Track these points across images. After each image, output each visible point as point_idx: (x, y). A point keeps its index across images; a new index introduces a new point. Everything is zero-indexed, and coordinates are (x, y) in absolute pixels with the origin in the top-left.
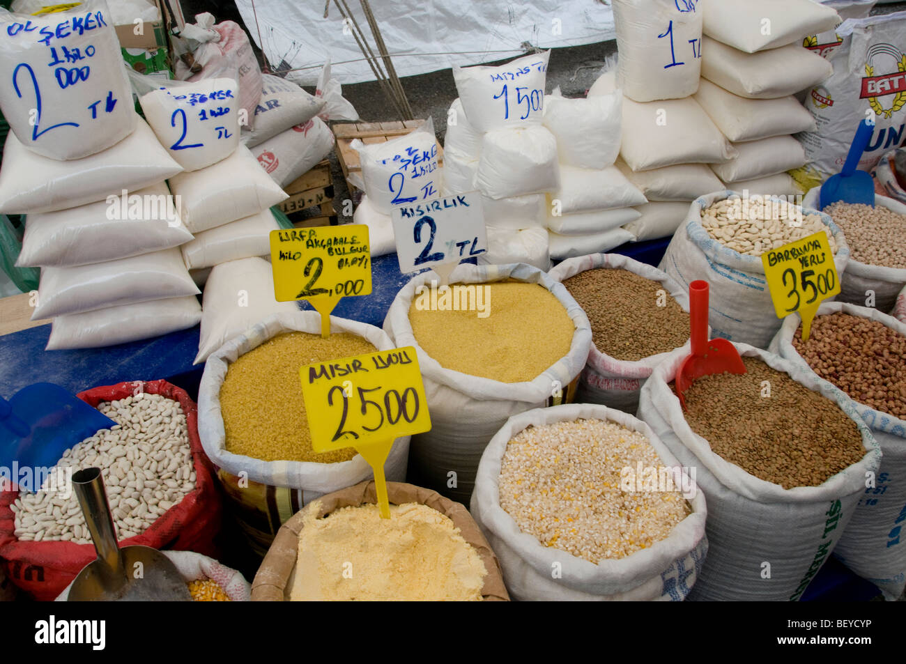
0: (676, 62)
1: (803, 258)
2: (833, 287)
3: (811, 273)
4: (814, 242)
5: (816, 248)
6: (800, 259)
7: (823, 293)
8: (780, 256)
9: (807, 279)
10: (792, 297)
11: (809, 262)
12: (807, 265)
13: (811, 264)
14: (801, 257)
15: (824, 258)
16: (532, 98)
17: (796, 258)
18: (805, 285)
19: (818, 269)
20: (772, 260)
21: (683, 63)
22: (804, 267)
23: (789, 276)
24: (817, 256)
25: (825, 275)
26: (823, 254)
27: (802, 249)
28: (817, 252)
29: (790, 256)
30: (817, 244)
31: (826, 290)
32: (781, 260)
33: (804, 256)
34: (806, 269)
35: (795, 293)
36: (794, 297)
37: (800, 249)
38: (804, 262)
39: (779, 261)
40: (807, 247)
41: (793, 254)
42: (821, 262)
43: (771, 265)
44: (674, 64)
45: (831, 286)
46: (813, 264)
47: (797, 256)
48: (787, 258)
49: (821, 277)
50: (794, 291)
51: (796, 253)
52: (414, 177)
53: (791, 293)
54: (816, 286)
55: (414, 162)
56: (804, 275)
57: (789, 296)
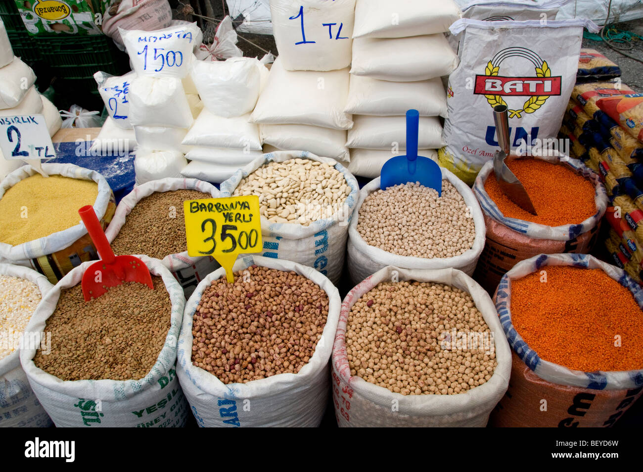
0: (306, 41)
1: (228, 213)
2: (255, 246)
3: (235, 228)
4: (243, 203)
5: (244, 208)
6: (224, 214)
7: (242, 248)
8: (203, 206)
9: (228, 232)
10: (208, 242)
11: (234, 218)
12: (231, 220)
13: (236, 221)
14: (226, 212)
15: (251, 219)
16: (167, 57)
17: (220, 212)
18: (224, 236)
19: (241, 226)
20: (194, 208)
21: (314, 42)
22: (228, 221)
23: (209, 226)
24: (244, 216)
25: (248, 233)
26: (251, 215)
27: (229, 206)
28: (246, 212)
29: (214, 208)
30: (246, 205)
31: (247, 246)
32: (204, 210)
33: (230, 212)
34: (228, 223)
35: (212, 240)
36: (210, 244)
37: (226, 205)
38: (228, 217)
39: (201, 211)
40: (234, 206)
41: (217, 208)
42: (248, 222)
43: (191, 211)
44: (305, 42)
45: (253, 244)
46: (238, 221)
47: (222, 210)
48: (210, 210)
49: (244, 234)
50: (212, 238)
51: (221, 207)
52: (124, 102)
53: (208, 239)
54: (237, 240)
55: (124, 92)
56: (225, 228)
57: (205, 241)
